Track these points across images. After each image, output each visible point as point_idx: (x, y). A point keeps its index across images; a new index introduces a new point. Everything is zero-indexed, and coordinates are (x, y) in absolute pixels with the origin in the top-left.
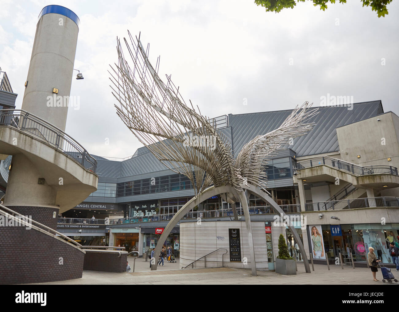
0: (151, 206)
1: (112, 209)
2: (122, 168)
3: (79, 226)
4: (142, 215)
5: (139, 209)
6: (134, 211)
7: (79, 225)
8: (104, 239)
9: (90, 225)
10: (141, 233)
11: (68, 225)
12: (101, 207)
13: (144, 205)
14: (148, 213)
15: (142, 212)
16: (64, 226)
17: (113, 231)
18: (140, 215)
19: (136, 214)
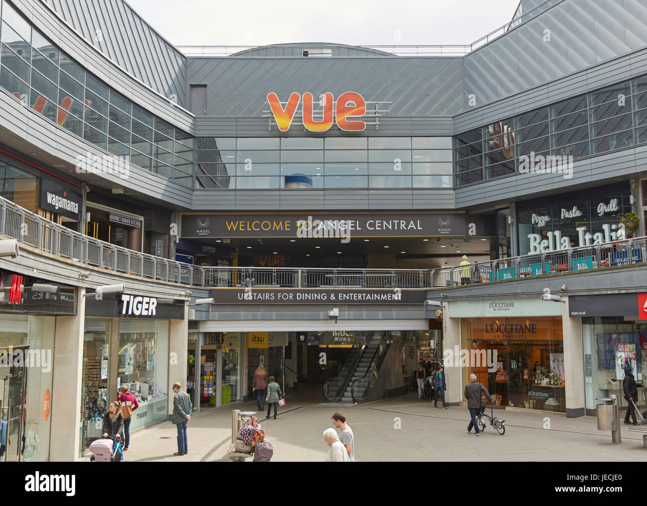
0: (602, 209)
1: (444, 232)
2: (467, 80)
3: (329, 296)
4: (564, 245)
5: (549, 227)
6: (531, 236)
7: (329, 293)
8: (432, 341)
9: (367, 292)
10: (571, 316)
11: (288, 292)
12: (402, 226)
13: (569, 209)
14: (588, 236)
15: (562, 236)
16: (276, 296)
17: (451, 312)
18: (555, 248)
19: (537, 246)
